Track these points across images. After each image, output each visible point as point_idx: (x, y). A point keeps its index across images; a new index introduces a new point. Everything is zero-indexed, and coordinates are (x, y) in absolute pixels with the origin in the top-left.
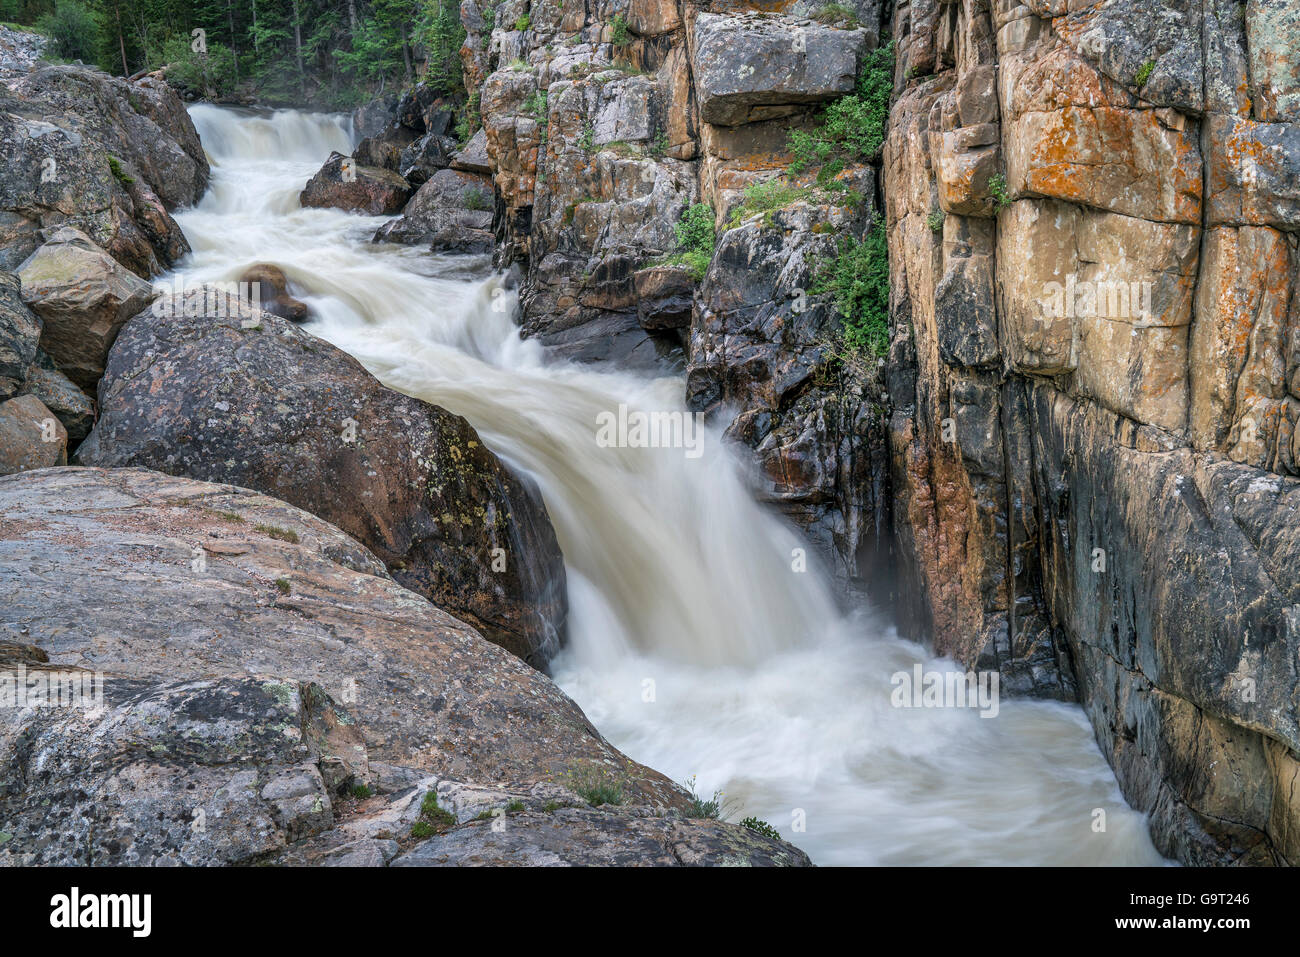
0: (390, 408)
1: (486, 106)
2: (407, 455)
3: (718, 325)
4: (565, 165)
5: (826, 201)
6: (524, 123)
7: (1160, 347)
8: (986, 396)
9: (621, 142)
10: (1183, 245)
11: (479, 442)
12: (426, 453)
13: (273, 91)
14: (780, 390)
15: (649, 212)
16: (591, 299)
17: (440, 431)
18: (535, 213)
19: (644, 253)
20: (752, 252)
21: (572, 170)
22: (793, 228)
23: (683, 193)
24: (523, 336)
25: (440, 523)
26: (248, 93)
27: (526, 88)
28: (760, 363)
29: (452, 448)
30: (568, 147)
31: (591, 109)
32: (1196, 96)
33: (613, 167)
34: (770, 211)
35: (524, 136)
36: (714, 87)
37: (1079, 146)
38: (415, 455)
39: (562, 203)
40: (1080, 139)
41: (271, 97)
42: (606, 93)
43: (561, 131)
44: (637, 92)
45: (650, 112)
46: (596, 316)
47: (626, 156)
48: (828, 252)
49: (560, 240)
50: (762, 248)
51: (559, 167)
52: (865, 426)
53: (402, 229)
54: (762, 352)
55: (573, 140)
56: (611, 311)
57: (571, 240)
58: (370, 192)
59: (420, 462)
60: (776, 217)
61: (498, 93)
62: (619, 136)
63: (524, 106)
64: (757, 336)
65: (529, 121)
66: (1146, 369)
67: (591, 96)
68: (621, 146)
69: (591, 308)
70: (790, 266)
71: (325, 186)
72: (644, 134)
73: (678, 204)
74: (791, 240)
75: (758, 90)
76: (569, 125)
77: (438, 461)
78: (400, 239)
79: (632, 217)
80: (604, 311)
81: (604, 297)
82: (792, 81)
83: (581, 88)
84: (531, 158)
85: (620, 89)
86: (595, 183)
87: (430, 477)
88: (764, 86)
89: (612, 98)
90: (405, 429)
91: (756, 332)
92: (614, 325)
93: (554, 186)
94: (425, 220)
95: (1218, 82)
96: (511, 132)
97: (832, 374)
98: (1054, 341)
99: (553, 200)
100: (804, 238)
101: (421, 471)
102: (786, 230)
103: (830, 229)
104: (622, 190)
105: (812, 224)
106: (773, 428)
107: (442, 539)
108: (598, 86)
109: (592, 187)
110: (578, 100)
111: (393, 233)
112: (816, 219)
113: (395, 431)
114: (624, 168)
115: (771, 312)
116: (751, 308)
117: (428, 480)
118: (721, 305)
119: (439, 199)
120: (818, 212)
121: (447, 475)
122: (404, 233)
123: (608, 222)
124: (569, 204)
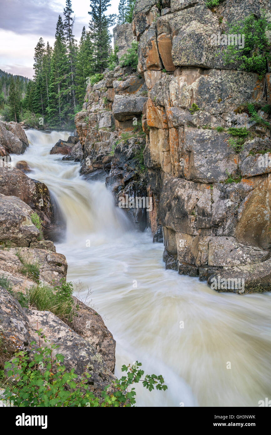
0: (27, 180)
1: (76, 120)
2: (29, 190)
3: (114, 167)
4: (92, 134)
5: (139, 137)
6: (84, 124)
7: (166, 155)
8: (155, 175)
9: (105, 127)
10: (166, 133)
11: (47, 189)
12: (33, 190)
13: (53, 126)
14: (125, 181)
15: (109, 144)
16: (95, 166)
17: (37, 185)
18: (85, 146)
19: (107, 154)
20: (122, 149)
21: (94, 135)
22: (131, 143)
23: (117, 139)
24: (80, 175)
25: (35, 205)
26: (46, 127)
27: (85, 116)
28: (121, 175)
29: (40, 190)
30: (92, 129)
31: (98, 120)
32: (162, 103)
33: (101, 133)
34: (126, 140)
35: (84, 127)
36: (115, 112)
37: (152, 115)
38: (30, 190)
39: (91, 143)
40: (152, 114)
41: (52, 128)
42: (102, 116)
43: (91, 125)
44: (108, 115)
45: (111, 120)
46: (96, 169)
47: (105, 131)
48: (139, 149)
49: (91, 152)
50: (124, 148)
51: (90, 134)
52: (141, 187)
53: (69, 157)
54: (122, 172)
55: (94, 127)
56: (100, 168)
57: (93, 152)
58: (68, 150)
59: (32, 192)
60: (127, 141)
61: (78, 117)
62: (104, 126)
63: (84, 120)
64: (121, 169)
65: (85, 123)
66: (164, 160)
67: (98, 117)
68: (105, 128)
69: (95, 168)
70: (129, 152)
71: (56, 148)
72: (110, 125)
73: (115, 141)
74: (130, 146)
75: (125, 112)
76: (92, 124)
77: (36, 192)
78: (68, 159)
79: (105, 145)
80: (98, 168)
81: (98, 165)
82: (133, 109)
83: (96, 115)
84: (85, 133)
85: (105, 115)
86: (99, 137)
87: (34, 195)
88: (126, 111)
89: (103, 117)
90: (29, 184)
91: (121, 168)
92: (100, 171)
93: (89, 139)
94: (75, 154)
95: (165, 99)
96: (81, 126)
97: (137, 177)
98: (156, 158)
99: (89, 142)
100: (133, 145)
101: (32, 194)
102: (129, 144)
103: (139, 143)
104: (104, 139)
105: (135, 142)
106: (122, 189)
107: (36, 208)
108: (100, 114)
109: (99, 139)
110: (95, 118)
111: (66, 158)
112: (136, 141)
113: (26, 185)
114: (104, 133)
115: (125, 163)
116: (121, 163)
117: (33, 196)
118: (115, 162)
119: (79, 149)
120: (137, 139)
121: (38, 195)
122: (69, 158)
123: (100, 147)
124: (93, 143)
